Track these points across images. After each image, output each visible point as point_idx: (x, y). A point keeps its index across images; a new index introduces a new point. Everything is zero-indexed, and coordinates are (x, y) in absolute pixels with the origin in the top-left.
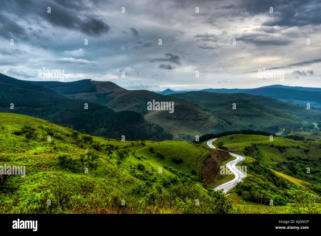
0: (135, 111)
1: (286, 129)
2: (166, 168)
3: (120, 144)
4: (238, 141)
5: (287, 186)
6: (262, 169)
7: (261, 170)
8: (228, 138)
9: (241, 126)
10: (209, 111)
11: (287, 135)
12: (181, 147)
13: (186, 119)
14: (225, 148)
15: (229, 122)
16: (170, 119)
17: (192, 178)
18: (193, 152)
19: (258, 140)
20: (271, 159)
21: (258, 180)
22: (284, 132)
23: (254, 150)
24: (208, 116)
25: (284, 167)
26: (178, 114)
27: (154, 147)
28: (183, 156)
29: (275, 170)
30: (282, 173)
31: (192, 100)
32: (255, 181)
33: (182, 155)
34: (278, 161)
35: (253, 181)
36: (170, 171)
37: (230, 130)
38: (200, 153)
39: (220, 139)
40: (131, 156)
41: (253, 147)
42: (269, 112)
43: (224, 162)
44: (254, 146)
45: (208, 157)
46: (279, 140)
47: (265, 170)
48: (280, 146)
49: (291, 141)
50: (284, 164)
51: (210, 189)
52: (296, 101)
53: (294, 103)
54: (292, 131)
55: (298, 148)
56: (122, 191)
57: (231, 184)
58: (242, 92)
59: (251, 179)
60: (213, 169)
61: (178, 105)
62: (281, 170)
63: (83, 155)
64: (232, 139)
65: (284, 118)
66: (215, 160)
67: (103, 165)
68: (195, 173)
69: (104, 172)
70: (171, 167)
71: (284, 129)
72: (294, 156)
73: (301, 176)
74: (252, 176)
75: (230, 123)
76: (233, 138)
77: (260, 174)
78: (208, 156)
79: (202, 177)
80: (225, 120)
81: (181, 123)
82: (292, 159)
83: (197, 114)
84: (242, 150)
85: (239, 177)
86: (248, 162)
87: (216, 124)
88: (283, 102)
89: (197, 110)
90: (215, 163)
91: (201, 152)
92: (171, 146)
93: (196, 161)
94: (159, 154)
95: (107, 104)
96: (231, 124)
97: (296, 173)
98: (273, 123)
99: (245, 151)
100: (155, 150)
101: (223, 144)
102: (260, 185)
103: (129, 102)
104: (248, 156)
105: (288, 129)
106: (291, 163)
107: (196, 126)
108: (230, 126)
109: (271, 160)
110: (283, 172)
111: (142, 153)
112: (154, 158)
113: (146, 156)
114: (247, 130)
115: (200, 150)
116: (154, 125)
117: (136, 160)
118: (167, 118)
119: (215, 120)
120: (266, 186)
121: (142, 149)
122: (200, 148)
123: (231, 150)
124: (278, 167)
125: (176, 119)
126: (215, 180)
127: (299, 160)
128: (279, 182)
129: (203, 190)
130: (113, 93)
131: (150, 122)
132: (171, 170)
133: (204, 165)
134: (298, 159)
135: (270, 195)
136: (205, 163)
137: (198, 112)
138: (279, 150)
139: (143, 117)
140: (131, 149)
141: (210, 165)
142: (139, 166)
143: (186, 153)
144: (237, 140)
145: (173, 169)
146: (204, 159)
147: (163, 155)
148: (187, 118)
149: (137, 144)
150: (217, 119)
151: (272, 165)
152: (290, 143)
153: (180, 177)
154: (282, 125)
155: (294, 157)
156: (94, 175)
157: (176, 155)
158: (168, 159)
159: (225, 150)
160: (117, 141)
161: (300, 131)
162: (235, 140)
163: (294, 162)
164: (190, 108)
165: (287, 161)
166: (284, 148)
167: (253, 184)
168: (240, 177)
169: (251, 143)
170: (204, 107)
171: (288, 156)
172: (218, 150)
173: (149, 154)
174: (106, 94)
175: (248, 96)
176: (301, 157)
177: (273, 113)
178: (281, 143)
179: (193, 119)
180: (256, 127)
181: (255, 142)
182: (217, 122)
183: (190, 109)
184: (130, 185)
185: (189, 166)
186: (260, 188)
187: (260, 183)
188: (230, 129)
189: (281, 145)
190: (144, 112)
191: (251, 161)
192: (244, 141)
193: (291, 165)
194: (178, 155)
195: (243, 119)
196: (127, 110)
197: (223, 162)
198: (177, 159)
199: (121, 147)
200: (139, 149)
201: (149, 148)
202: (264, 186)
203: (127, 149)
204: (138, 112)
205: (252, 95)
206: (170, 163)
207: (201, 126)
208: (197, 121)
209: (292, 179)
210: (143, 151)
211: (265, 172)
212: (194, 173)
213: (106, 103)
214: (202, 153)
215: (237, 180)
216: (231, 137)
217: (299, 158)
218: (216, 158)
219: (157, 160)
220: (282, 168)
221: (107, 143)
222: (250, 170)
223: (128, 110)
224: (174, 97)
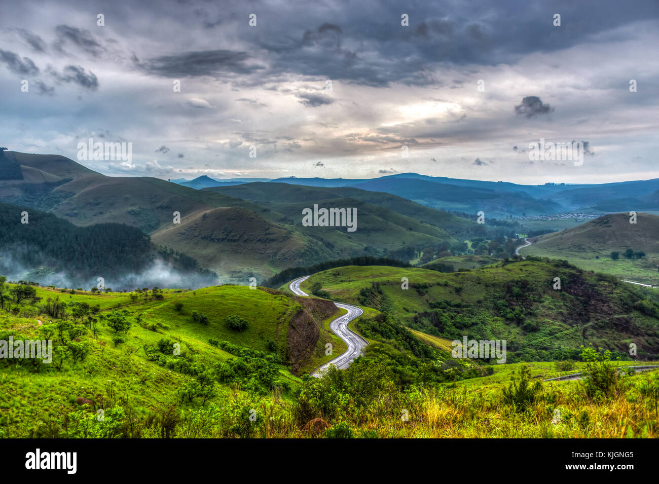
0: (129, 224)
1: (425, 253)
2: (214, 343)
3: (103, 299)
4: (349, 280)
5: (432, 355)
6: (391, 328)
7: (391, 331)
8: (330, 274)
9: (351, 249)
10: (290, 222)
11: (428, 263)
12: (243, 299)
13: (245, 239)
14: (325, 295)
15: (329, 243)
16: (211, 240)
17: (268, 359)
18: (269, 306)
19: (382, 275)
20: (404, 309)
21: (389, 349)
22: (422, 259)
23: (376, 294)
24: (290, 232)
25: (425, 321)
26: (227, 229)
27: (184, 301)
28: (248, 316)
29: (412, 328)
30: (423, 332)
31: (255, 201)
32: (383, 352)
33: (246, 314)
34: (416, 312)
35: (380, 353)
36: (223, 349)
37: (331, 259)
38: (282, 307)
39: (315, 277)
40: (135, 326)
41: (375, 288)
42: (397, 223)
43: (326, 321)
44: (377, 286)
45: (299, 314)
46: (417, 273)
47: (396, 329)
48: (418, 284)
49: (436, 273)
50: (425, 316)
51: (308, 376)
52: (439, 202)
53: (436, 206)
54: (435, 256)
55: (446, 285)
56: (158, 401)
57: (342, 363)
58: (350, 185)
59: (378, 347)
60: (308, 337)
61: (227, 210)
62: (421, 327)
63: (49, 331)
64: (338, 276)
65: (421, 234)
66: (311, 320)
67: (96, 348)
68: (274, 348)
69: (104, 365)
70: (225, 342)
71: (422, 254)
72: (440, 301)
73: (451, 334)
74: (377, 343)
75: (330, 246)
76: (338, 274)
77: (390, 338)
78: (298, 311)
79: (288, 355)
80: (322, 240)
81: (234, 248)
82: (438, 305)
83: (267, 229)
84: (355, 295)
85: (354, 347)
86: (368, 318)
87: (306, 248)
88: (420, 205)
89: (267, 220)
90: (311, 324)
91: (284, 304)
92: (222, 296)
93: (274, 324)
94: (196, 315)
95: (52, 209)
96: (333, 247)
97: (444, 330)
98: (404, 243)
99: (361, 297)
100: (186, 309)
101: (322, 288)
102: (393, 357)
103: (112, 205)
104: (366, 306)
105: (429, 252)
106: (436, 314)
107: (266, 253)
108: (330, 251)
109: (404, 311)
110: (425, 330)
111: (157, 316)
112: (185, 326)
113: (168, 322)
114: (362, 257)
115: (280, 302)
116: (174, 255)
117: (148, 332)
118: (203, 238)
119: (304, 241)
120: (402, 358)
121: (157, 307)
122: (282, 297)
123: (336, 297)
124: (416, 322)
125: (223, 240)
126: (313, 358)
127: (448, 306)
128: (419, 348)
129: (293, 380)
130: (68, 181)
131: (166, 247)
132: (225, 347)
133: (292, 330)
134: (446, 305)
135: (410, 373)
136: (292, 326)
137: (270, 225)
138: (417, 291)
139: (147, 238)
140: (131, 309)
141: (302, 329)
142: (161, 345)
143: (253, 310)
144: (347, 278)
145: (230, 345)
146: (290, 318)
147: (206, 318)
148: (246, 237)
149: (143, 298)
150: (307, 238)
151: (407, 320)
152: (434, 278)
153: (248, 360)
154: (420, 247)
155: (441, 303)
156: (85, 374)
157: (235, 316)
158: (216, 324)
159: (324, 298)
160: (94, 295)
161: (448, 255)
162: (343, 278)
163: (440, 311)
164: (253, 217)
165: (429, 311)
166: (425, 287)
167: (381, 357)
168: (356, 347)
169: (372, 281)
170: (280, 214)
171: (431, 301)
172: (313, 300)
173: (174, 318)
174: (50, 185)
175: (362, 192)
176: (451, 302)
177: (404, 224)
178: (421, 278)
179: (259, 240)
180: (376, 252)
181: (377, 280)
182: (307, 244)
183: (253, 219)
184: (167, 386)
185: (261, 335)
186: (393, 363)
187: (393, 354)
188: (331, 257)
189: (420, 283)
190: (150, 226)
191: (374, 315)
192: (359, 278)
193: (436, 317)
194: (239, 314)
195: (354, 238)
196: (108, 222)
197: (323, 321)
198: (237, 323)
199: (106, 306)
200: (149, 308)
201: (173, 305)
202: (399, 358)
203: (121, 310)
204: (134, 226)
205: (370, 192)
206: (221, 334)
207: (276, 253)
208: (269, 243)
209: (438, 341)
210: (160, 313)
211: (397, 333)
212: (271, 348)
213: (51, 206)
214: (285, 307)
215: (352, 353)
216: (335, 273)
217: (448, 303)
218: (311, 315)
219: (193, 328)
220: (423, 324)
221: (70, 299)
222: (373, 331)
223: (112, 221)
224: (217, 193)
